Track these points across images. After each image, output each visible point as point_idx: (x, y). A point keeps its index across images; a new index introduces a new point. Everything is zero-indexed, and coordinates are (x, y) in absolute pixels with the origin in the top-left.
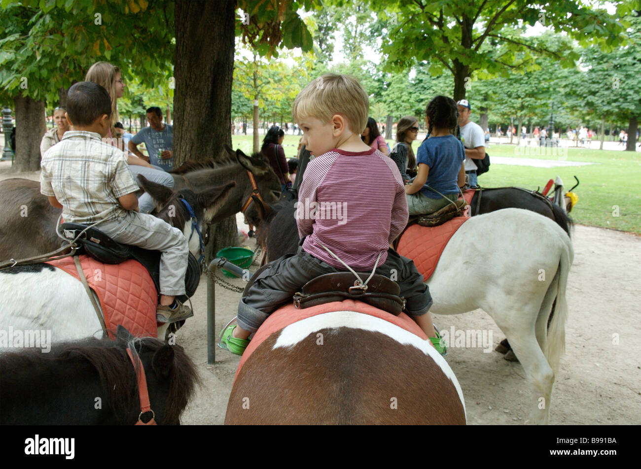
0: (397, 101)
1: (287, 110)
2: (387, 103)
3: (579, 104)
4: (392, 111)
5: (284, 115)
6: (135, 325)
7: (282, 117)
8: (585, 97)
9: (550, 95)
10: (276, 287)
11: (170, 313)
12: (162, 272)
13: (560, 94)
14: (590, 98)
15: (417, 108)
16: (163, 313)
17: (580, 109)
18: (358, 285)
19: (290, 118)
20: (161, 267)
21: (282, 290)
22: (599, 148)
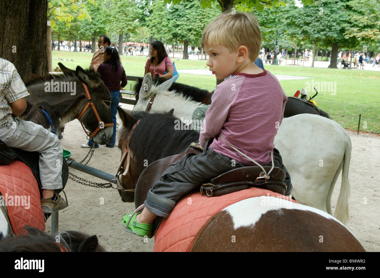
0: (158, 26)
1: (64, 30)
2: (150, 27)
3: (297, 32)
4: (154, 34)
5: (61, 34)
6: (31, 216)
7: (59, 35)
8: (302, 27)
9: (276, 25)
10: (184, 180)
11: (53, 205)
12: (42, 170)
13: (283, 24)
14: (306, 28)
15: (174, 32)
16: (47, 205)
17: (298, 36)
18: (262, 176)
19: (66, 37)
20: (40, 166)
21: (189, 182)
22: (311, 65)
